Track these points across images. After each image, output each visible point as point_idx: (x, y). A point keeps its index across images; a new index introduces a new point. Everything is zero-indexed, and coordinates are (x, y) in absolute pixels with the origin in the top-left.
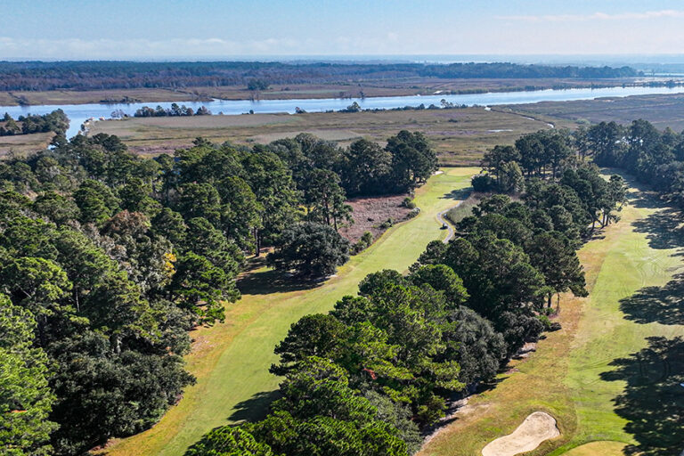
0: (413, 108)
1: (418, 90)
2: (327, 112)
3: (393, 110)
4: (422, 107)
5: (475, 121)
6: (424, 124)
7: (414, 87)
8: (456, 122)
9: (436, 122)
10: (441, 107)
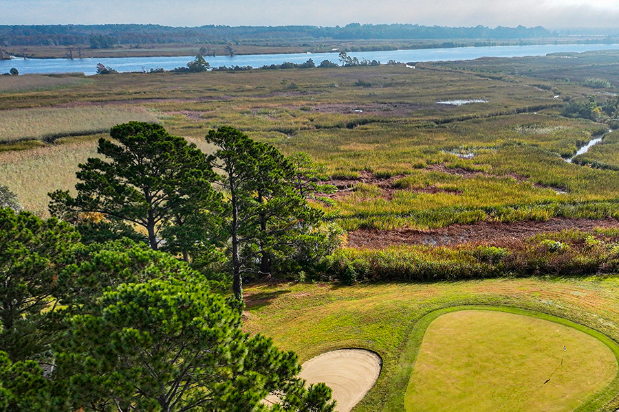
0: (296, 66)
1: (309, 48)
2: (152, 71)
3: (264, 68)
4: (309, 64)
5: (403, 84)
6: (309, 91)
7: (304, 45)
8: (369, 85)
9: (332, 86)
10: (340, 64)
